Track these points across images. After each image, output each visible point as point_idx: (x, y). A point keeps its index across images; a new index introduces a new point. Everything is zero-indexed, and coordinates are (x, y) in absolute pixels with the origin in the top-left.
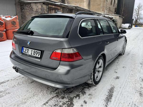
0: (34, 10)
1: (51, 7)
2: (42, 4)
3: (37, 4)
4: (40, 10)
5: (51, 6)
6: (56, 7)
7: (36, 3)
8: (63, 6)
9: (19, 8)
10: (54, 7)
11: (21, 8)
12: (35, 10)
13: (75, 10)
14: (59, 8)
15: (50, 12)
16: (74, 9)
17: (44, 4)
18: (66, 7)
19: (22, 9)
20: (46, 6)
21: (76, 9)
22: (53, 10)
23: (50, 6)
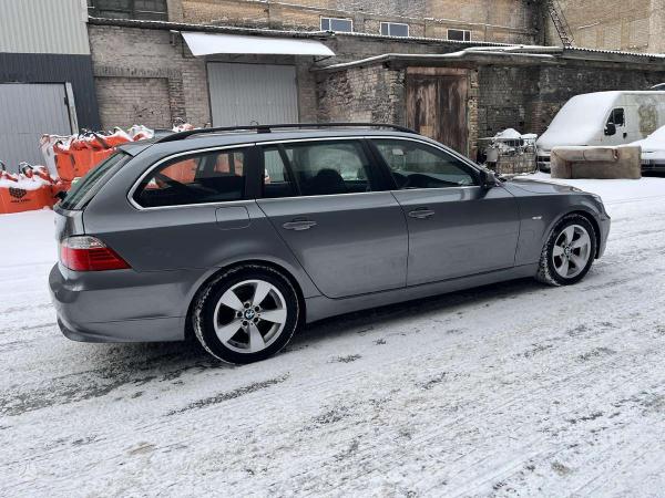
0: (354, 94)
1: (416, 76)
2: (381, 67)
3: (364, 70)
4: (374, 91)
5: (420, 70)
6: (444, 71)
7: (361, 67)
8: (483, 59)
9: (310, 92)
10: (431, 71)
11: (317, 93)
12: (357, 95)
13: (555, 66)
14: (461, 72)
15: (411, 96)
16: (546, 66)
17: (387, 67)
18: (499, 60)
19: (321, 94)
20: (395, 72)
21: (565, 63)
22: (426, 84)
23: (411, 70)
